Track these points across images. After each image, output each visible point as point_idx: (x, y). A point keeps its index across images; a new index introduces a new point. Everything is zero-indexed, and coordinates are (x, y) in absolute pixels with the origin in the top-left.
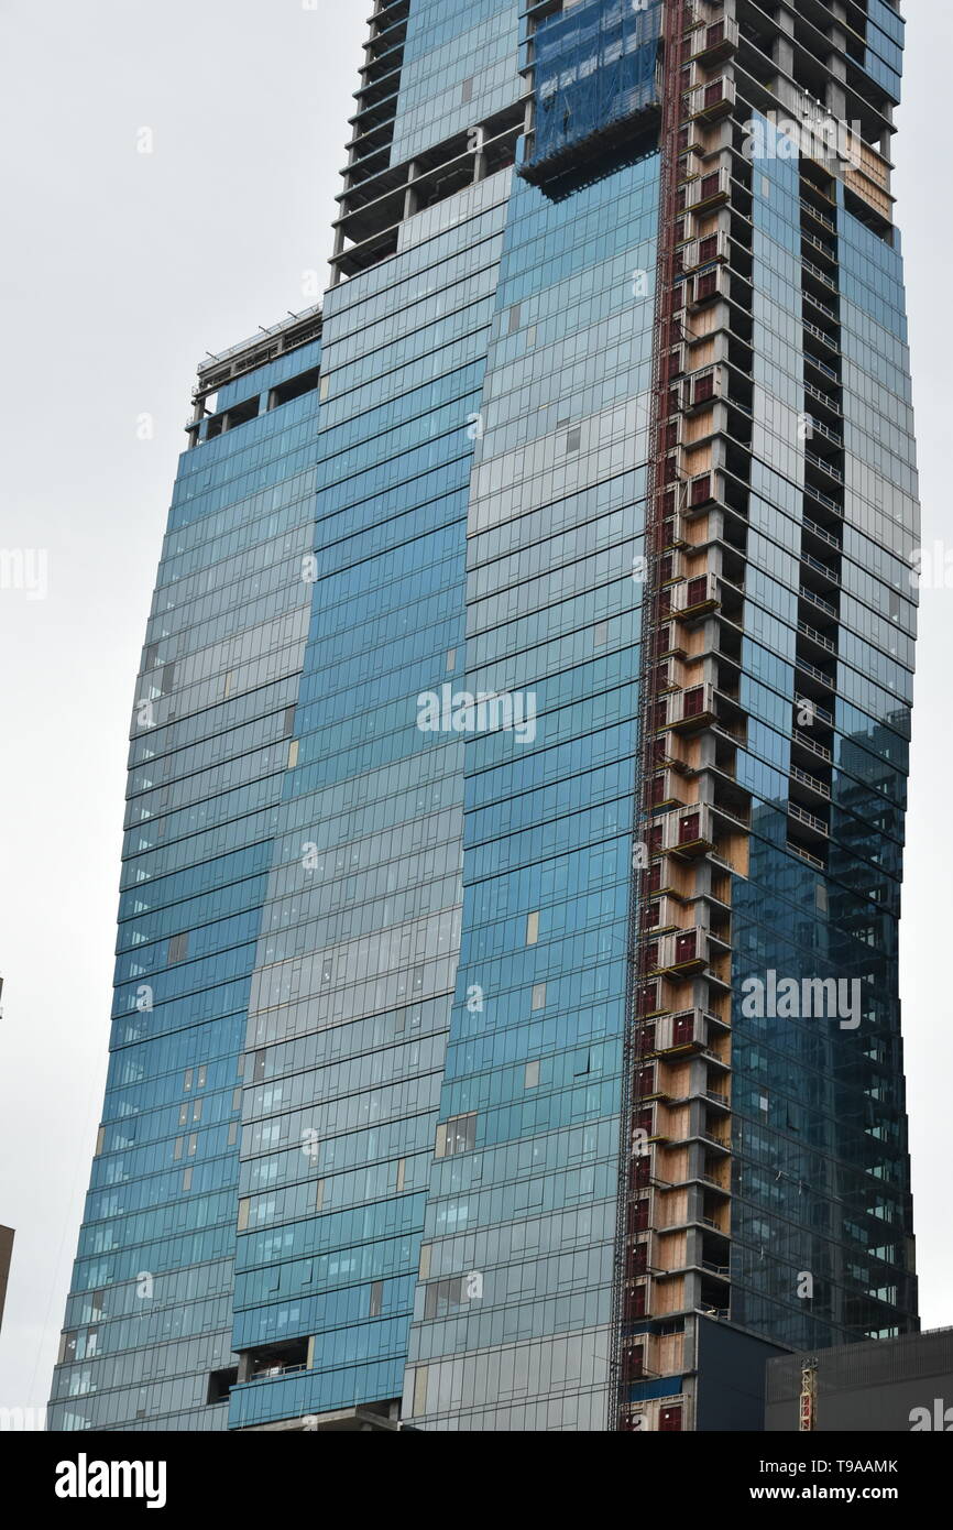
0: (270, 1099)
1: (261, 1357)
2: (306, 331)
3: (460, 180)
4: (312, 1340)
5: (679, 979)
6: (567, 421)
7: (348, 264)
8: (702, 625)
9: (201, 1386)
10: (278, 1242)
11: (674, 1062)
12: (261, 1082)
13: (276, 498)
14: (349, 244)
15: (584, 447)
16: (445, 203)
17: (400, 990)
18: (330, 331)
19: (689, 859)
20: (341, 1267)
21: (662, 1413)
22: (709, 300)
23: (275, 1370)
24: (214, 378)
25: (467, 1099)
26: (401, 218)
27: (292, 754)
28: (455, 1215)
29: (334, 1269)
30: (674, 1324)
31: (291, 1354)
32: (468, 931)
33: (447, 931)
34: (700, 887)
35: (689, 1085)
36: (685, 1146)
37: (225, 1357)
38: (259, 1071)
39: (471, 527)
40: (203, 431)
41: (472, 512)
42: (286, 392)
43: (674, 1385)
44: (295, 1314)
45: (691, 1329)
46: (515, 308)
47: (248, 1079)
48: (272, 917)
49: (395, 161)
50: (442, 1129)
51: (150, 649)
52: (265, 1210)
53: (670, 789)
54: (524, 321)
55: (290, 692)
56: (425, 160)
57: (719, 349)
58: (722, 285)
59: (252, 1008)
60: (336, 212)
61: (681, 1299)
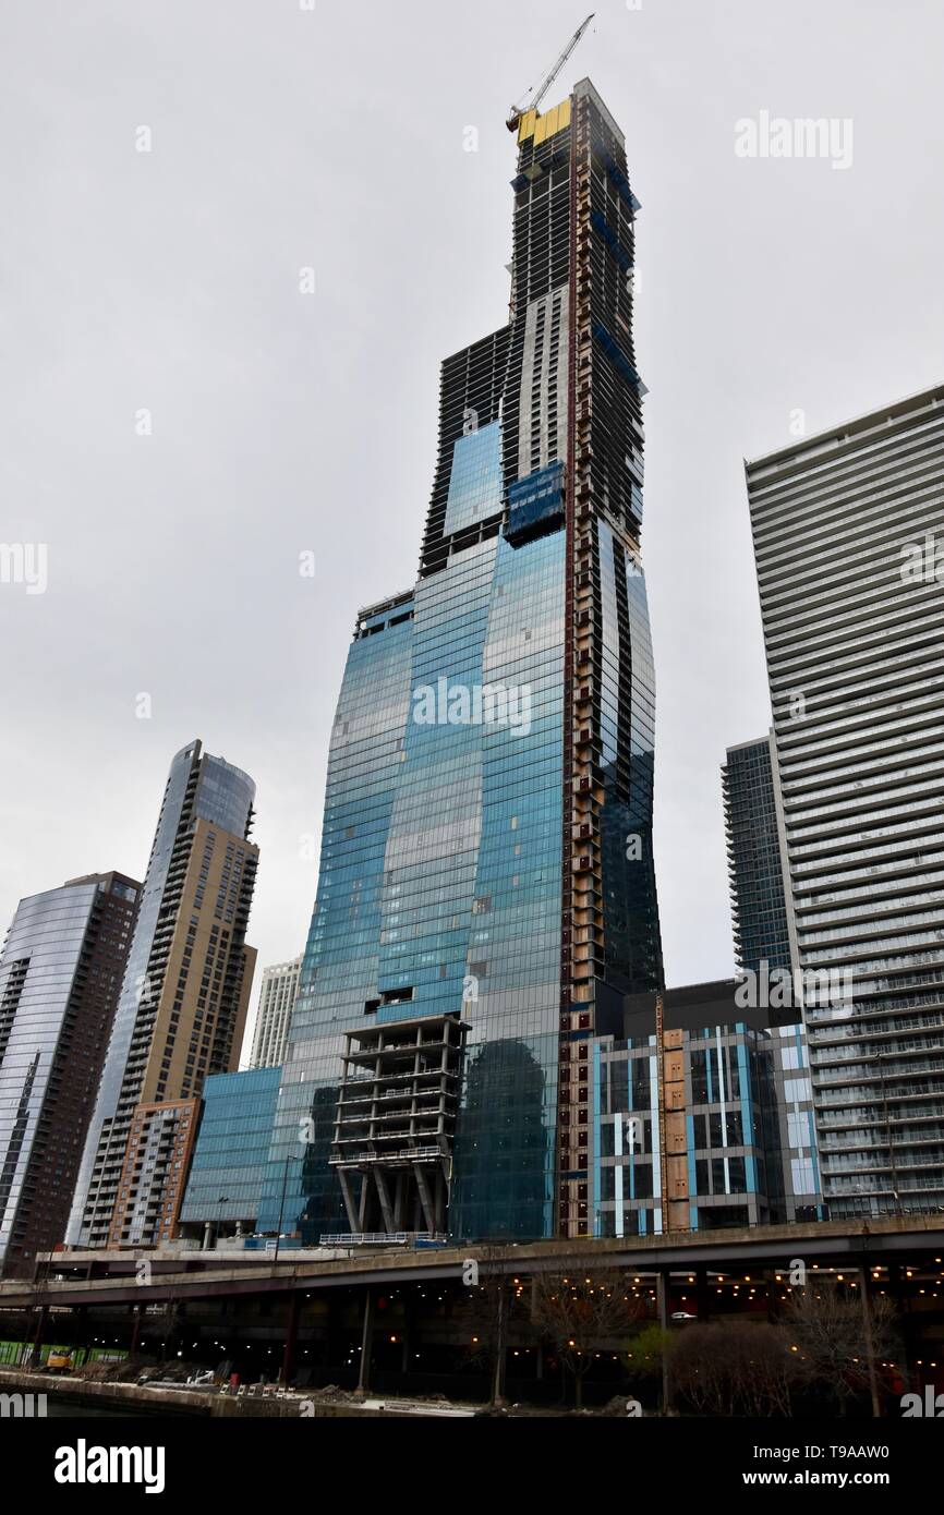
0: (395, 891)
1: (390, 995)
2: (407, 597)
3: (474, 542)
4: (414, 989)
5: (580, 843)
6: (525, 629)
7: (424, 573)
8: (585, 706)
9: (362, 1007)
10: (399, 948)
11: (580, 876)
12: (389, 884)
13: (392, 661)
14: (424, 566)
15: (533, 638)
16: (467, 550)
17: (454, 847)
18: (417, 597)
19: (583, 796)
20: (427, 959)
21: (580, 1017)
22: (585, 584)
23: (397, 1001)
24: (364, 616)
25: (485, 891)
26: (448, 555)
27: (403, 756)
28: (483, 937)
29: (424, 959)
30: (584, 981)
31: (404, 994)
32: (485, 824)
33: (475, 825)
34: (587, 807)
35: (586, 885)
36: (586, 909)
37: (374, 995)
38: (389, 880)
39: (484, 668)
40: (360, 635)
41: (484, 662)
42: (395, 622)
43: (585, 1006)
44: (406, 978)
45: (592, 983)
46: (501, 587)
47: (385, 882)
48: (395, 819)
49: (445, 535)
50: (476, 903)
51: (338, 717)
52: (393, 936)
53: (575, 769)
54: (505, 592)
55: (401, 733)
56: (457, 535)
57: (590, 602)
58: (590, 578)
59: (387, 855)
60: (420, 553)
61: (586, 971)
